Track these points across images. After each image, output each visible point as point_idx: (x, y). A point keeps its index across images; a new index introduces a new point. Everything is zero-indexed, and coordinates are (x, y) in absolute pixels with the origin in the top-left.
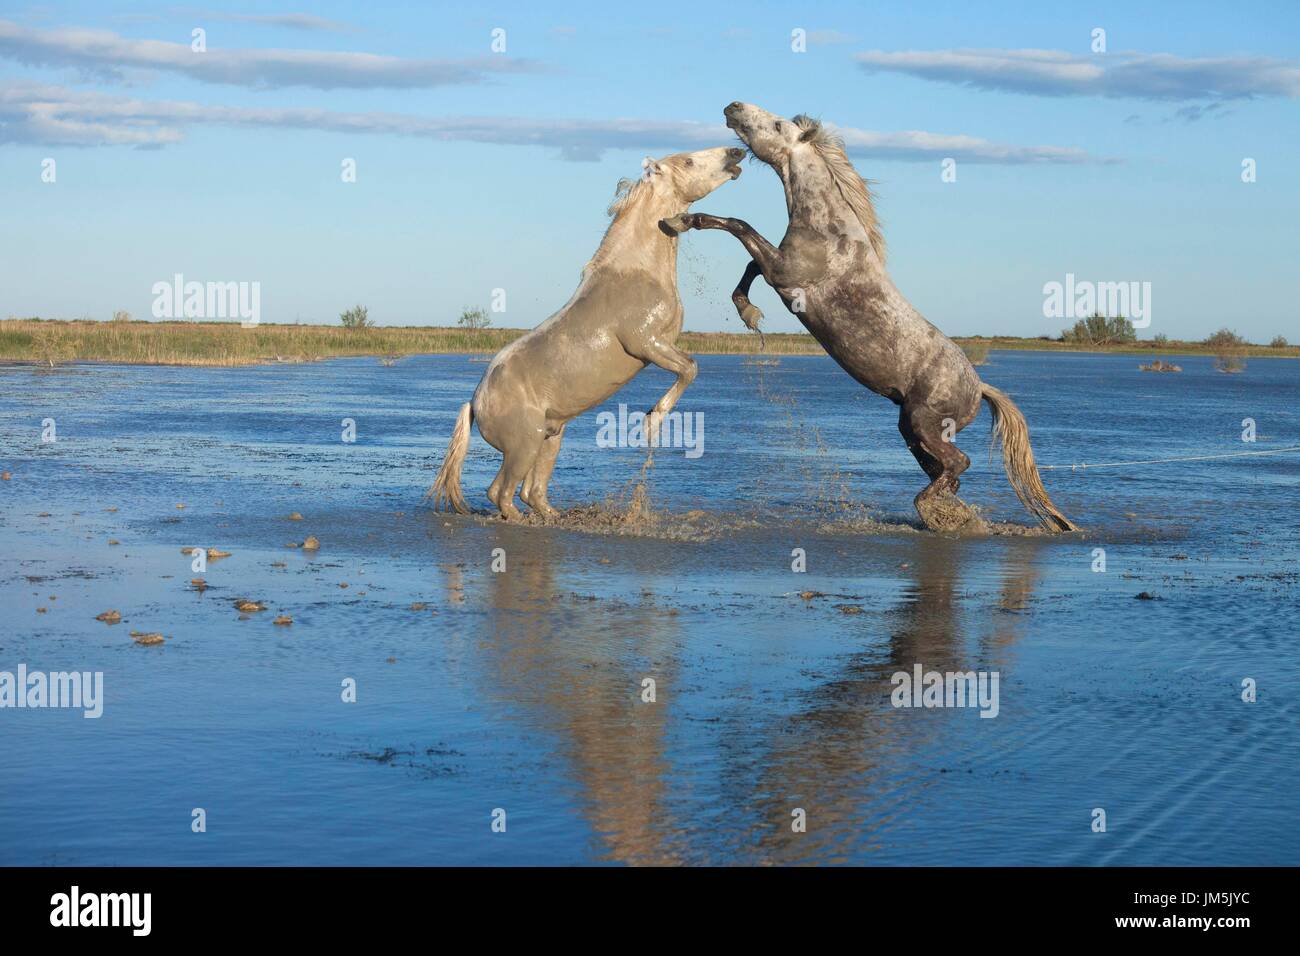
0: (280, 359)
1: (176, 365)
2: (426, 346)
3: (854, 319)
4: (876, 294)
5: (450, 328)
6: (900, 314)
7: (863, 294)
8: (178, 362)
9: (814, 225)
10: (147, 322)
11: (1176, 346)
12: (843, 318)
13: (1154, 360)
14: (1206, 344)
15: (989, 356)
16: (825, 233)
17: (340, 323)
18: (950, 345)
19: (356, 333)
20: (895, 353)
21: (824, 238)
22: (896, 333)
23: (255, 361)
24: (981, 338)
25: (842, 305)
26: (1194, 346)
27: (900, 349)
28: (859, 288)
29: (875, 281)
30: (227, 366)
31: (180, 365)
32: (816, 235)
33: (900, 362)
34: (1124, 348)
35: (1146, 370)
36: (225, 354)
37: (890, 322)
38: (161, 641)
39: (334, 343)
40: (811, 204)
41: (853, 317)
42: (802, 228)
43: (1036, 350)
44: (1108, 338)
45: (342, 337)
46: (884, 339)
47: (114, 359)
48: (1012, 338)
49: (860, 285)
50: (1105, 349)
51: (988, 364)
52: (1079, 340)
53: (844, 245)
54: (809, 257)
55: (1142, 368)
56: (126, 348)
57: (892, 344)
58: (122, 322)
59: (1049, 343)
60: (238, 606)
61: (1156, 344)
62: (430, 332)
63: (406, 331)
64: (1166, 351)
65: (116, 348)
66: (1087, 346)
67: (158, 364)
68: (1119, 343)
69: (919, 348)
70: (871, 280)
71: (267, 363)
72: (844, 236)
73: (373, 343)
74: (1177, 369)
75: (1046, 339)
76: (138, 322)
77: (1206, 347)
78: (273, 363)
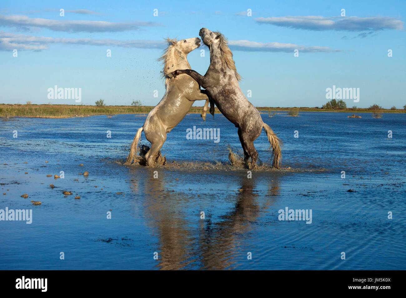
0: (77, 116)
1: (45, 118)
2: (121, 112)
3: (226, 101)
4: (233, 93)
5: (129, 106)
6: (240, 100)
7: (230, 93)
8: (46, 117)
9: (216, 68)
10: (36, 105)
11: (359, 110)
12: (222, 99)
13: (352, 114)
14: (370, 109)
15: (299, 114)
16: (220, 71)
17: (95, 105)
18: (255, 110)
19: (100, 108)
20: (237, 113)
21: (219, 73)
22: (238, 106)
23: (69, 117)
24: (296, 108)
25: (223, 95)
26: (366, 110)
27: (239, 112)
28: (228, 90)
29: (234, 88)
30: (61, 118)
31: (47, 118)
32: (217, 71)
33: (239, 116)
34: (342, 111)
35: (350, 117)
36: (60, 114)
37: (236, 103)
38: (40, 204)
39: (93, 111)
40: (216, 61)
41: (225, 100)
42: (213, 69)
43: (314, 111)
44: (337, 107)
45: (96, 109)
46: (234, 108)
47: (27, 116)
48: (306, 108)
49: (229, 89)
50: (336, 111)
51: (298, 116)
52: (328, 108)
53: (225, 76)
54: (214, 78)
55: (348, 117)
56: (30, 113)
57: (237, 110)
58: (29, 105)
59: (318, 109)
60: (64, 193)
61: (353, 109)
62: (123, 107)
63: (115, 107)
64: (357, 111)
65: (27, 113)
66: (330, 110)
67: (40, 118)
68: (341, 109)
69: (245, 112)
70: (233, 88)
71: (73, 117)
72: (225, 72)
73: (105, 111)
74: (360, 117)
75: (317, 108)
76: (34, 105)
77: (369, 110)
78: (75, 117)
